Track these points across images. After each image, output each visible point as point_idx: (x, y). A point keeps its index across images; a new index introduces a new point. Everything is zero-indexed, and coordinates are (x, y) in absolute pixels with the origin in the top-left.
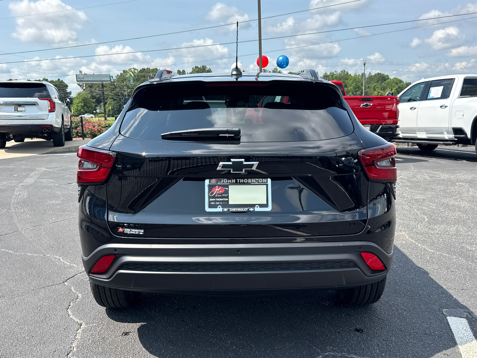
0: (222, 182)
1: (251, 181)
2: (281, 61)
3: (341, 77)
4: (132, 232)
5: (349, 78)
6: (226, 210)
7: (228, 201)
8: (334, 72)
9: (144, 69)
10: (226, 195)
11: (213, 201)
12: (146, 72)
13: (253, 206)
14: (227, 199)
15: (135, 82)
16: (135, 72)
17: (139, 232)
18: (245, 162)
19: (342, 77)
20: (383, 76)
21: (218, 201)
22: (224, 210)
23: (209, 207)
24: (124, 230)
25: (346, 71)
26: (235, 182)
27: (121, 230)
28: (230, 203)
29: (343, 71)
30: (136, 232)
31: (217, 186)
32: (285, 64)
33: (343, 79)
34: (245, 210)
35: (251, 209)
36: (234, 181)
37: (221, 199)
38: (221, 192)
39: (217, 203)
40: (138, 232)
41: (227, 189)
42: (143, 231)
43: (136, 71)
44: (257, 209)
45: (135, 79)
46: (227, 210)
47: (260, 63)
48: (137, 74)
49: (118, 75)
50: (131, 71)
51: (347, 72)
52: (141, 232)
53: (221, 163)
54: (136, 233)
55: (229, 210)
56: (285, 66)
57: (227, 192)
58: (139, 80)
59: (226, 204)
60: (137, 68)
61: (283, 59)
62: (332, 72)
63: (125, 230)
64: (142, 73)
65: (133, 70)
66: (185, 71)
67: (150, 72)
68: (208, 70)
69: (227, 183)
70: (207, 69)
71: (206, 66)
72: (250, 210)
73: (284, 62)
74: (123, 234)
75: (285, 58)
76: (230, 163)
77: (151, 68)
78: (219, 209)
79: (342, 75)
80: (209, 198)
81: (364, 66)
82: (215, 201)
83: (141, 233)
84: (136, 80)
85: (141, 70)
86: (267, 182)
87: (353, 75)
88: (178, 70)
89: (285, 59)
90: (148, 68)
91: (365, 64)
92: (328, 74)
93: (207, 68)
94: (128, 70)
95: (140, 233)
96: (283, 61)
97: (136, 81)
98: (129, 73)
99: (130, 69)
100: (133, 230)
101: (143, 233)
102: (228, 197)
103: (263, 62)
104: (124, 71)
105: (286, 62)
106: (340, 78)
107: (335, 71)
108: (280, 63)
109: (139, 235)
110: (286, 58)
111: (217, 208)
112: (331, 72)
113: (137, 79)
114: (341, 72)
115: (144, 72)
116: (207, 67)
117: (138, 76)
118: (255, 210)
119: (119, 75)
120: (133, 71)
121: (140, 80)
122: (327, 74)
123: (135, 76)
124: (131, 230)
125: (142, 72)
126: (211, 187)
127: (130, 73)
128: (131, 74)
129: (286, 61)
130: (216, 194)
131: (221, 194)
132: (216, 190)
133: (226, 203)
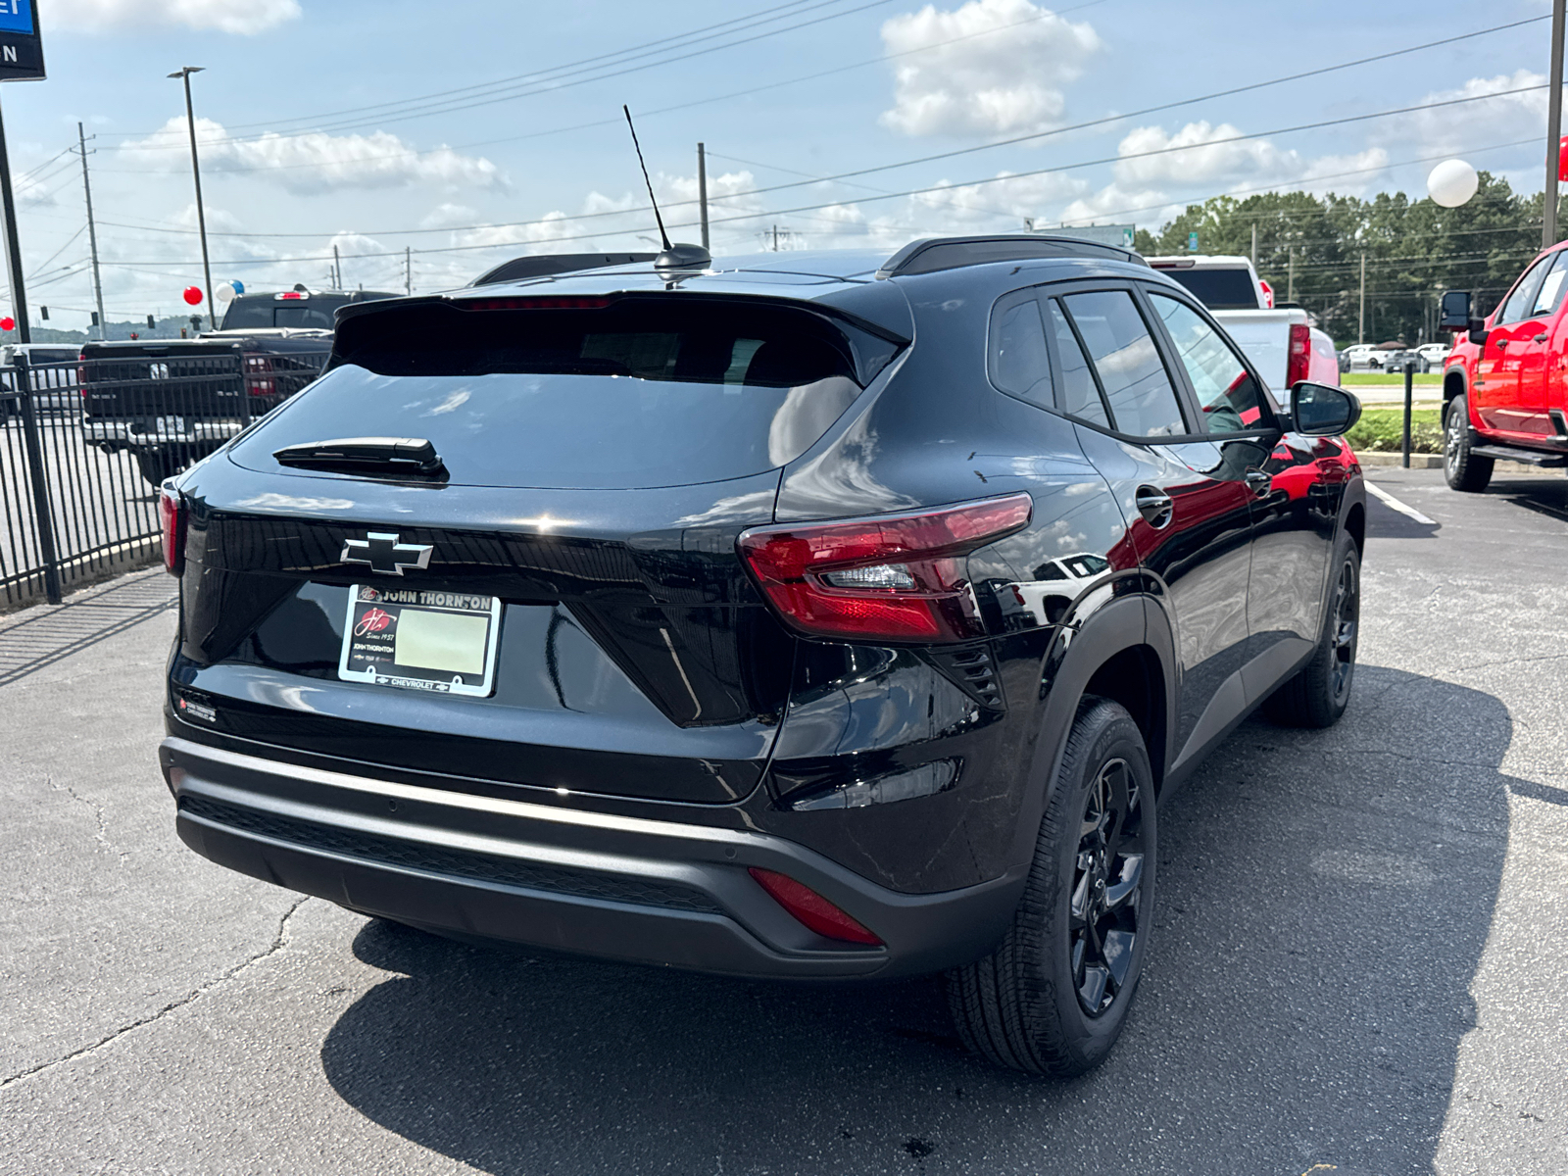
0: (386, 598)
1: (453, 602)
4: (198, 714)
6: (383, 680)
7: (392, 655)
9: (1259, 198)
10: (390, 637)
11: (360, 652)
12: (1263, 205)
13: (447, 676)
14: (391, 650)
15: (1223, 243)
16: (1227, 211)
17: (209, 715)
18: (400, 542)
21: (371, 653)
22: (379, 680)
23: (349, 668)
24: (187, 706)
26: (414, 601)
27: (183, 703)
28: (397, 662)
30: (203, 714)
31: (372, 609)
34: (427, 686)
35: (442, 687)
36: (413, 598)
37: (378, 648)
38: (380, 625)
39: (367, 658)
40: (207, 716)
41: (395, 618)
42: (214, 713)
43: (1230, 207)
44: (457, 688)
45: (1224, 233)
46: (388, 680)
48: (1232, 216)
49: (1169, 224)
50: (1214, 208)
52: (212, 715)
53: (347, 543)
55: (390, 680)
57: (392, 629)
58: (1235, 237)
59: (387, 663)
60: (1234, 197)
63: (189, 705)
64: (1249, 213)
65: (1219, 204)
66: (1404, 196)
67: (1276, 207)
68: (1496, 186)
69: (397, 601)
70: (1494, 184)
71: (1488, 175)
72: (437, 686)
74: (188, 715)
76: (365, 544)
77: (1281, 195)
78: (369, 677)
80: (353, 639)
82: (365, 652)
83: (212, 719)
84: (1227, 235)
85: (1246, 202)
86: (490, 610)
88: (1380, 192)
90: (1270, 195)
93: (1493, 180)
94: (1203, 207)
95: (210, 718)
97: (1225, 241)
98: (1206, 214)
99: (1212, 201)
100: (200, 709)
101: (215, 720)
102: (392, 644)
104: (1190, 210)
111: (364, 671)
113: (1231, 231)
115: (1255, 208)
116: (1492, 175)
117: (1234, 222)
118: (451, 691)
119: (1174, 222)
120: (1219, 207)
121: (1239, 236)
123: (1223, 223)
124: (197, 706)
125: (1250, 209)
126: (360, 609)
127: (1211, 214)
128: (1212, 218)
130: (368, 631)
131: (379, 633)
132: (372, 619)
133: (388, 660)
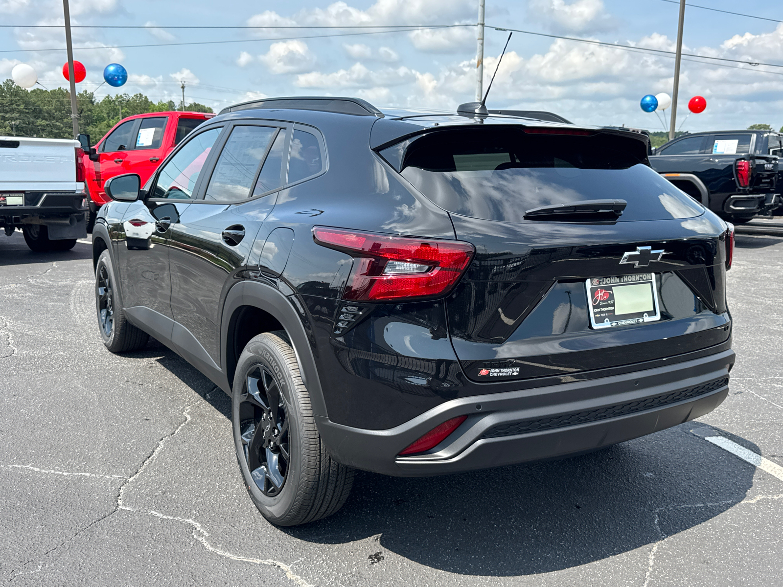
0: (604, 283)
1: (635, 279)
2: (114, 74)
3: (135, 104)
4: (501, 374)
5: (149, 107)
6: (614, 324)
7: (614, 310)
8: (123, 96)
10: (611, 302)
11: (598, 313)
13: (641, 314)
14: (612, 308)
17: (513, 372)
19: (137, 105)
20: (204, 108)
21: (603, 312)
22: (612, 324)
23: (596, 323)
24: (489, 372)
25: (144, 96)
27: (484, 372)
28: (617, 314)
29: (139, 95)
30: (507, 372)
31: (599, 289)
32: (121, 79)
33: (140, 109)
34: (634, 322)
35: (641, 320)
36: (618, 280)
37: (606, 309)
38: (605, 297)
39: (603, 315)
40: (511, 373)
41: (611, 292)
42: (518, 370)
44: (647, 319)
46: (616, 324)
47: (71, 74)
51: (146, 97)
52: (516, 371)
53: (626, 254)
54: (508, 375)
56: (119, 82)
57: (612, 297)
61: (116, 71)
62: (119, 96)
63: (492, 371)
69: (610, 283)
72: (639, 321)
73: (118, 76)
74: (488, 379)
75: (119, 68)
76: (637, 253)
78: (607, 324)
79: (138, 101)
80: (594, 307)
81: (182, 89)
82: (600, 313)
83: (515, 374)
86: (651, 279)
87: (156, 103)
89: (119, 71)
91: (183, 87)
92: (112, 98)
95: (513, 374)
96: (117, 74)
100: (504, 370)
101: (517, 373)
102: (613, 305)
103: (76, 72)
105: (122, 76)
106: (135, 107)
107: (125, 94)
108: (110, 77)
109: (511, 378)
110: (121, 69)
111: (604, 322)
112: (117, 95)
114: (135, 96)
118: (645, 321)
122: (110, 98)
124: (500, 370)
126: (594, 291)
129: (121, 74)
130: (600, 301)
131: (606, 301)
132: (600, 295)
133: (612, 314)
